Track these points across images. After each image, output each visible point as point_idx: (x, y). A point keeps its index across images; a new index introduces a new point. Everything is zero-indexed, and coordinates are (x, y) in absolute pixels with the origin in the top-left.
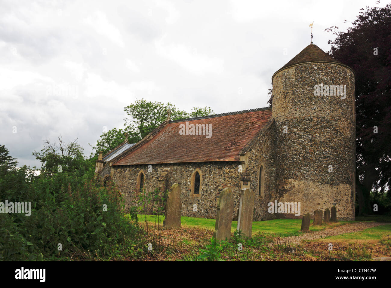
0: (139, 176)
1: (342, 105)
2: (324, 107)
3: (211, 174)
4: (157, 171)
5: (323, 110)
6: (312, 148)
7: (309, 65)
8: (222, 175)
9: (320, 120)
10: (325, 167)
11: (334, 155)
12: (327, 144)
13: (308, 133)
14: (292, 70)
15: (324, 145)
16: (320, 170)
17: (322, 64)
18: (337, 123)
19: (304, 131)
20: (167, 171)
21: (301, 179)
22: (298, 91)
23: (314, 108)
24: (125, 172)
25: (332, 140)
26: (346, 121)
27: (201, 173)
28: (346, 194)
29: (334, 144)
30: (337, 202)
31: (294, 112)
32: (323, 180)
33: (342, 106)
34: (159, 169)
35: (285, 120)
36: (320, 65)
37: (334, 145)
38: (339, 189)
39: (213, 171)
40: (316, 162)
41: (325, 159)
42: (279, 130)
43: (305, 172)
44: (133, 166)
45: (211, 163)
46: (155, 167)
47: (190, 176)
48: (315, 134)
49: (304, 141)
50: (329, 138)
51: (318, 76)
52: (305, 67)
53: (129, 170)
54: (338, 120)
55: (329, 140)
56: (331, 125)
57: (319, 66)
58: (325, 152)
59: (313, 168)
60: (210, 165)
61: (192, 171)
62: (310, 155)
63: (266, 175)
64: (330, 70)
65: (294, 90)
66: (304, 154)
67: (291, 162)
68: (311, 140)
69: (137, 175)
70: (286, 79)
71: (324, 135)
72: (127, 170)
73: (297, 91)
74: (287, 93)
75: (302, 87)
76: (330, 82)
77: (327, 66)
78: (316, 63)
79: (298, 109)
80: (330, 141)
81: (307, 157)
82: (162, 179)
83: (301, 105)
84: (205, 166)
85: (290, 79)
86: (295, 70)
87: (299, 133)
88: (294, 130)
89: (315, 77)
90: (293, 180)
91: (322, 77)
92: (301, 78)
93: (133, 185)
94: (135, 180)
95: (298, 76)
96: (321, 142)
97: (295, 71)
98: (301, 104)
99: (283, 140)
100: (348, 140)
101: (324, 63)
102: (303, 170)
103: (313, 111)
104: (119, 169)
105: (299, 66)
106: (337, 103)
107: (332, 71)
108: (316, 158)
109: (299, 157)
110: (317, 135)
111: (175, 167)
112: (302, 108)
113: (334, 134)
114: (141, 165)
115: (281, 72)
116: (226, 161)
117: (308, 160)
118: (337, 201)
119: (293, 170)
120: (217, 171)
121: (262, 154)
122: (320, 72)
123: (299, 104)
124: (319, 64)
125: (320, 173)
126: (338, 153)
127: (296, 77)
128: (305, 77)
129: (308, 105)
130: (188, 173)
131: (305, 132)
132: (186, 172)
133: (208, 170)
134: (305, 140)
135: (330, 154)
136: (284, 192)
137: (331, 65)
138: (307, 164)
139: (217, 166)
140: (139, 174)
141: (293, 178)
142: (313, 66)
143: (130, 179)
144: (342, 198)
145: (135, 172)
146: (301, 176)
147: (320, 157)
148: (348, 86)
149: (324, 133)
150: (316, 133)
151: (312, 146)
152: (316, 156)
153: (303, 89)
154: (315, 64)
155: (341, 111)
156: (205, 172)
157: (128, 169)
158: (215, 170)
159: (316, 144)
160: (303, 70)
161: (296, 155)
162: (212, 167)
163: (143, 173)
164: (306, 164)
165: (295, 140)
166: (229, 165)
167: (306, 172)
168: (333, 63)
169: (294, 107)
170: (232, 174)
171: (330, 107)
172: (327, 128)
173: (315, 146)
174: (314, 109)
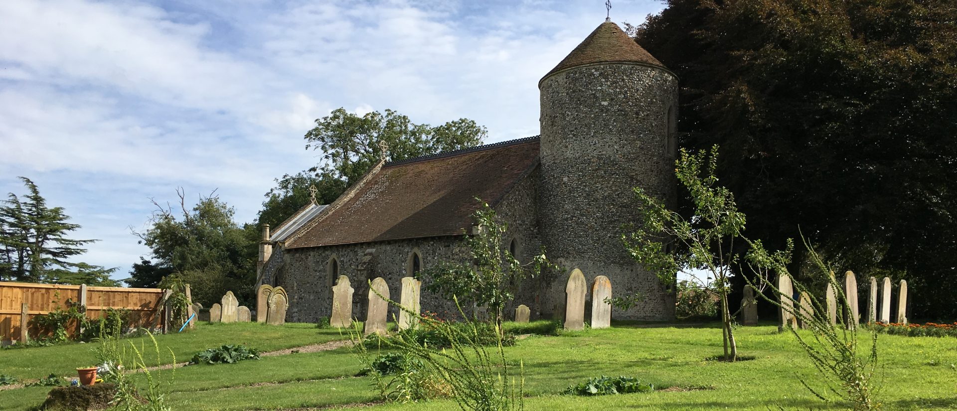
0: (330, 265)
1: (641, 133)
2: (608, 140)
3: (435, 256)
4: (357, 255)
5: (608, 144)
6: (591, 207)
7: (586, 69)
8: (450, 256)
9: (602, 162)
10: (610, 237)
11: (625, 217)
12: (614, 200)
13: (584, 184)
14: (561, 78)
15: (609, 202)
16: (602, 243)
17: (608, 66)
18: (630, 164)
19: (578, 180)
20: (371, 254)
21: (575, 258)
22: (570, 113)
23: (594, 141)
24: (307, 258)
25: (622, 193)
26: (648, 161)
27: (420, 256)
28: (647, 279)
29: (625, 199)
30: (631, 292)
31: (564, 149)
32: (608, 258)
33: (642, 135)
34: (360, 253)
35: (552, 162)
36: (603, 69)
37: (625, 201)
38: (634, 270)
39: (438, 251)
40: (596, 230)
41: (611, 224)
42: (545, 179)
43: (580, 247)
44: (319, 248)
45: (433, 239)
46: (353, 249)
47: (406, 261)
48: (595, 185)
49: (578, 197)
50: (617, 190)
51: (599, 88)
52: (581, 73)
53: (314, 256)
54: (634, 159)
55: (616, 193)
56: (620, 169)
57: (602, 71)
58: (611, 213)
59: (592, 240)
60: (432, 243)
61: (408, 252)
62: (587, 218)
63: (525, 252)
64: (620, 76)
65: (564, 112)
66: (579, 218)
67: (560, 231)
68: (588, 195)
69: (327, 263)
70: (554, 92)
71: (609, 185)
72: (310, 255)
73: (568, 115)
74: (555, 117)
75: (575, 108)
76: (620, 96)
77: (615, 70)
78: (598, 65)
79: (569, 144)
80: (618, 195)
81: (582, 223)
82: (363, 267)
83: (574, 138)
84: (425, 243)
85: (559, 93)
86: (566, 78)
87: (571, 185)
88: (564, 179)
89: (596, 89)
90: (562, 260)
91: (607, 90)
92: (574, 92)
93: (321, 279)
94: (325, 271)
95: (570, 88)
96: (604, 198)
97: (565, 80)
98: (574, 135)
99: (550, 196)
100: (653, 191)
101: (611, 65)
102: (576, 242)
103: (592, 146)
104: (297, 255)
105: (572, 71)
106: (633, 132)
107: (625, 77)
108: (596, 223)
109: (570, 222)
110: (597, 187)
111: (383, 247)
112: (575, 142)
113: (626, 183)
114: (331, 247)
115: (546, 81)
116: (454, 234)
117: (585, 227)
118: (632, 290)
119: (563, 243)
120: (443, 250)
121: (515, 221)
122: (604, 80)
123: (571, 136)
124: (602, 67)
125: (602, 246)
126: (634, 214)
127: (567, 90)
128: (580, 90)
129: (584, 138)
130: (402, 256)
131: (580, 182)
132: (400, 254)
133: (430, 249)
134: (579, 195)
135: (619, 217)
136: (552, 279)
137: (623, 68)
138: (583, 234)
139: (443, 244)
140: (330, 261)
141: (563, 257)
142: (593, 71)
143: (316, 271)
144: (641, 286)
145: (323, 258)
146: (574, 253)
147: (602, 222)
148: (654, 100)
149: (609, 183)
150: (596, 183)
151: (590, 205)
152: (596, 220)
153: (577, 111)
154: (596, 67)
155: (638, 143)
156: (427, 253)
157: (312, 253)
158: (440, 249)
159: (597, 201)
160: (577, 79)
161: (567, 219)
162: (435, 245)
163: (336, 259)
164: (581, 233)
165: (565, 195)
166: (459, 240)
167: (582, 246)
168: (626, 64)
169: (564, 141)
170: (464, 254)
171: (620, 139)
172: (614, 174)
173: (594, 205)
174: (594, 145)
